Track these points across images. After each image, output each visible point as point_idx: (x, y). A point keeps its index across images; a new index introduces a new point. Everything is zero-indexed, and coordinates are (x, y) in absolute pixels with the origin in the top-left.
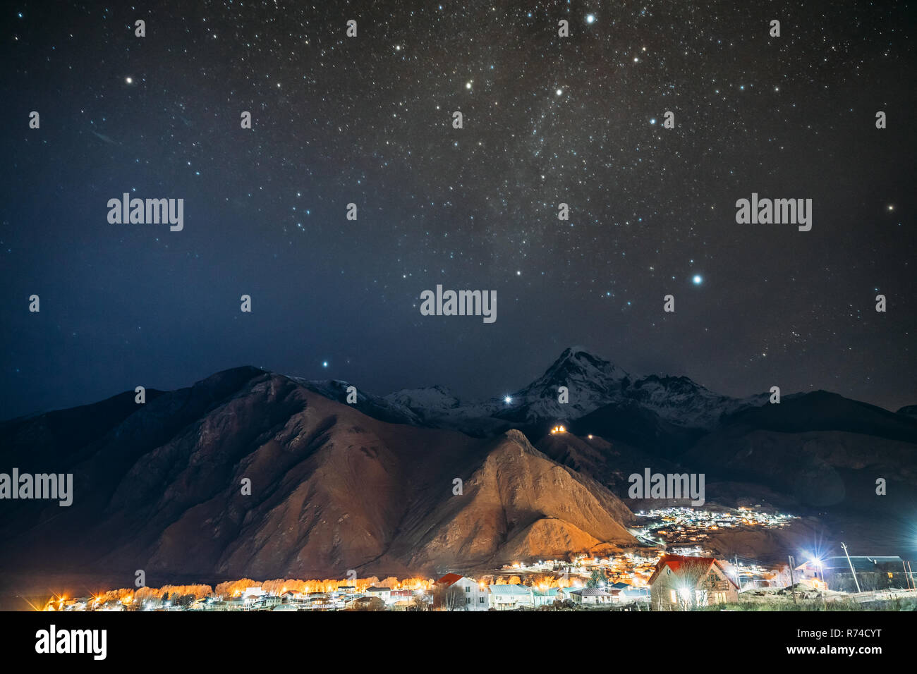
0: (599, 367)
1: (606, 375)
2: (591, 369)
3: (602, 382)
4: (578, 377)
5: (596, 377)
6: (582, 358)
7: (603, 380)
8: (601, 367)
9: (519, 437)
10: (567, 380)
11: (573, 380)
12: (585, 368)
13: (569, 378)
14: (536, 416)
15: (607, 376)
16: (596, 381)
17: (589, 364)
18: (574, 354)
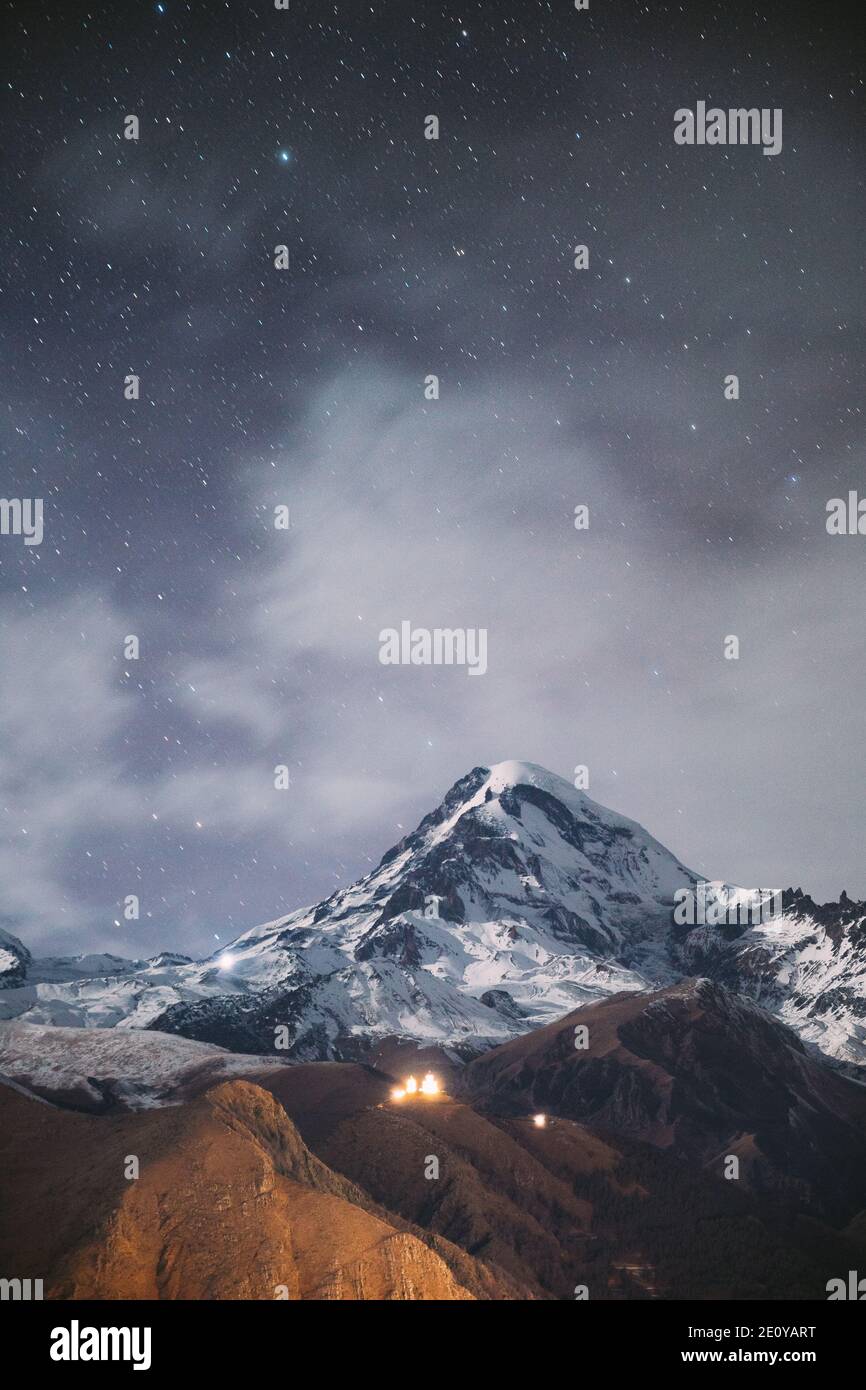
0: (589, 847)
1: (614, 880)
2: (560, 854)
3: (596, 909)
4: (510, 882)
5: (575, 886)
6: (527, 809)
7: (600, 896)
8: (599, 847)
9: (258, 1112)
10: (462, 892)
11: (487, 896)
12: (537, 850)
13: (475, 887)
14: (332, 1032)
15: (618, 886)
16: (576, 903)
17: (552, 832)
18: (498, 789)
